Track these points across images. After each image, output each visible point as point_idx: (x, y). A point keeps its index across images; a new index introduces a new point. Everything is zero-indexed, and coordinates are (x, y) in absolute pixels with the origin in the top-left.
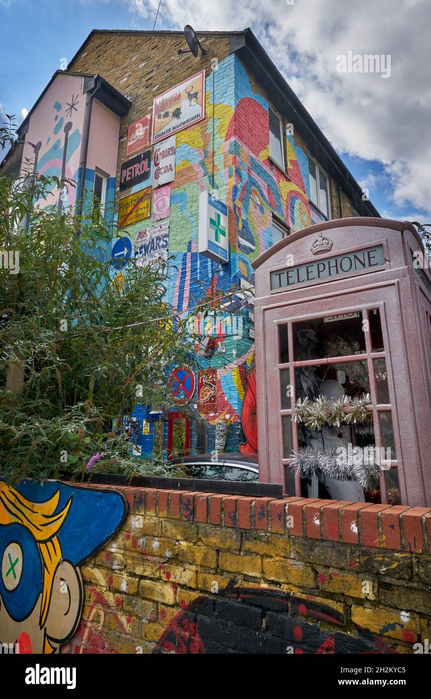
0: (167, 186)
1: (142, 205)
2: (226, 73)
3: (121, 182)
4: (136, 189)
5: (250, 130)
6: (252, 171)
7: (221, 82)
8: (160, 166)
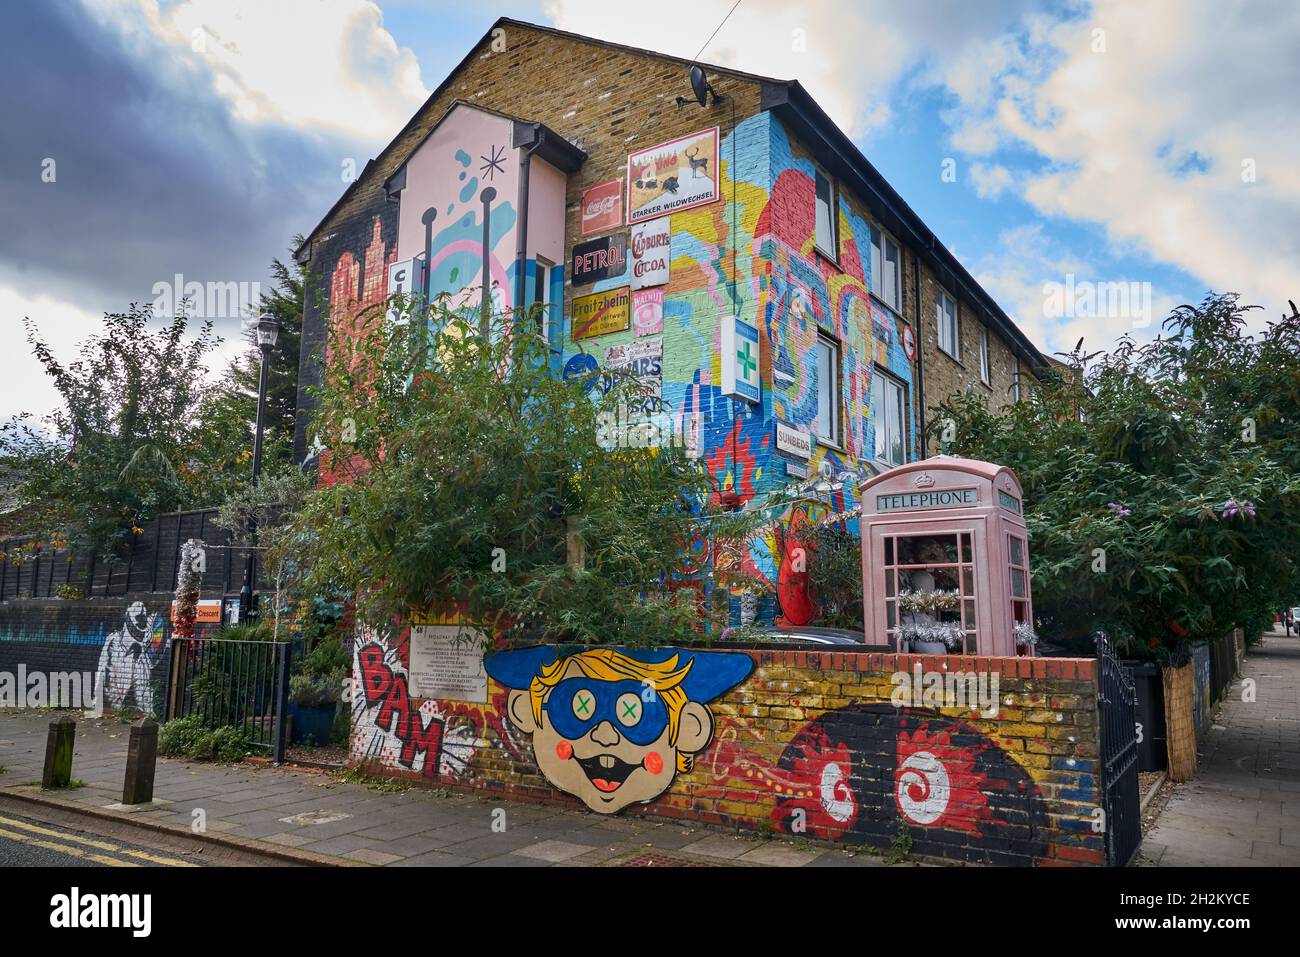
0: (657, 290)
1: (612, 311)
2: (754, 137)
3: (573, 273)
4: (600, 286)
5: (790, 217)
6: (792, 276)
7: (747, 150)
8: (644, 259)
